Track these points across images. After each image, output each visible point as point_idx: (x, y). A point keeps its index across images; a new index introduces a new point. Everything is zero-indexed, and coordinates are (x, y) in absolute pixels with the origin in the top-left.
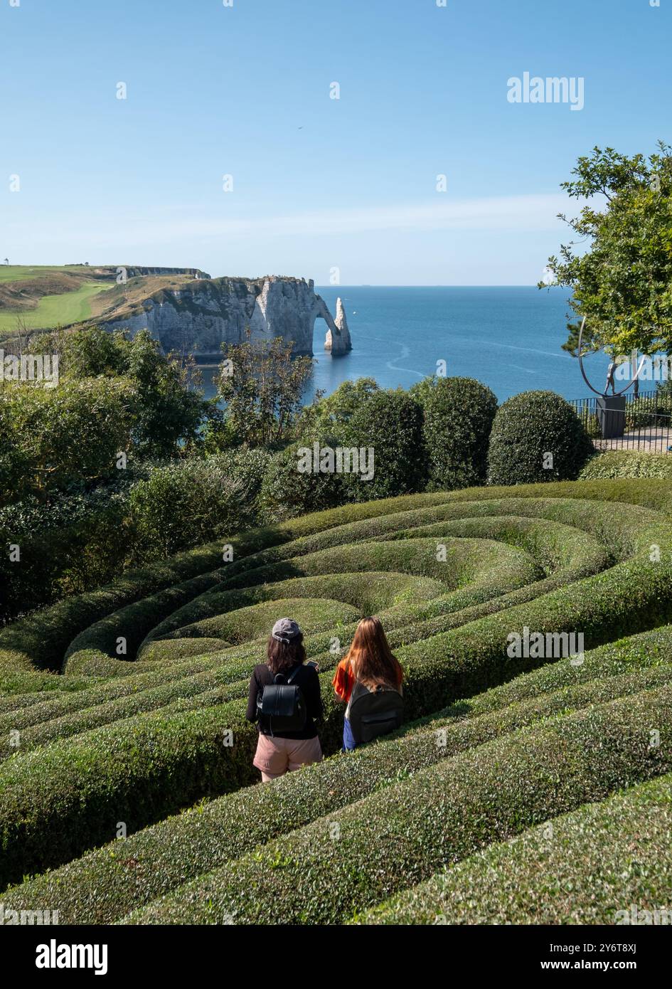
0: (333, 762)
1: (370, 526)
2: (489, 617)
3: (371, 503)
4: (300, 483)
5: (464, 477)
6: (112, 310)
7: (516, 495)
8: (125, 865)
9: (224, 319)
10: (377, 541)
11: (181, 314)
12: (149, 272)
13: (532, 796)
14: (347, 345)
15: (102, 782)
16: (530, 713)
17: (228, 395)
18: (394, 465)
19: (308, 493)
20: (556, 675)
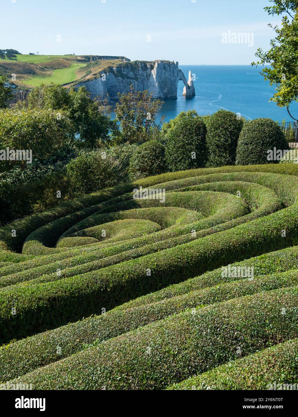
1: (174, 184)
3: (178, 172)
6: (85, 77)
7: (246, 170)
9: (137, 81)
10: (176, 191)
11: (117, 78)
12: (102, 58)
14: (193, 94)
16: (196, 298)
17: (120, 118)
19: (150, 166)
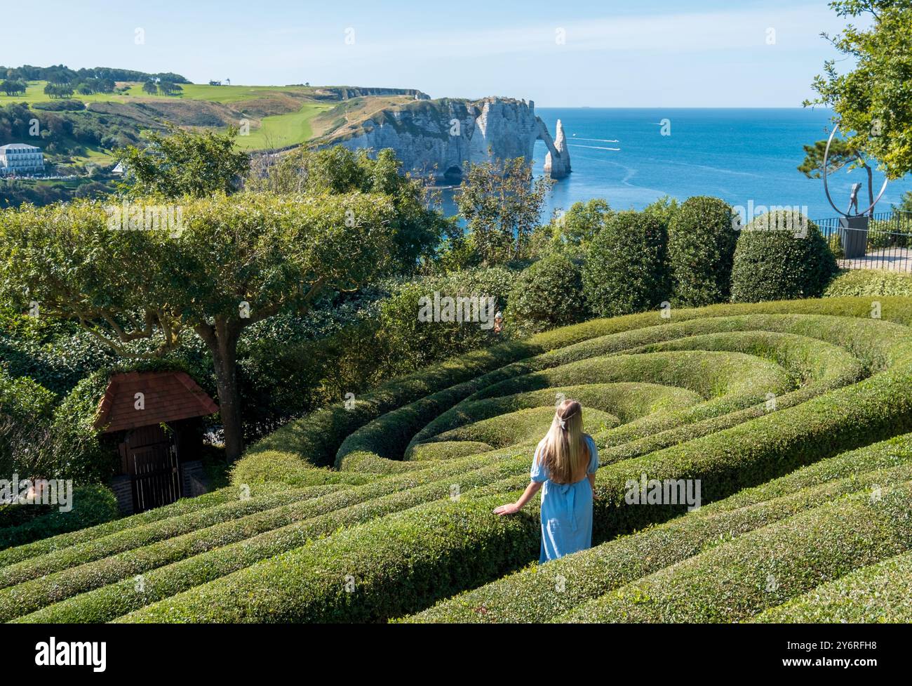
0: (645, 535)
1: (619, 339)
2: (760, 419)
3: (615, 319)
4: (546, 299)
5: (708, 295)
6: (332, 131)
7: (762, 312)
8: (477, 612)
9: (444, 141)
10: (628, 354)
11: (401, 135)
12: (369, 93)
13: (850, 554)
14: (566, 168)
15: (426, 553)
17: (469, 213)
18: (638, 283)
19: (554, 308)
20: (835, 467)
